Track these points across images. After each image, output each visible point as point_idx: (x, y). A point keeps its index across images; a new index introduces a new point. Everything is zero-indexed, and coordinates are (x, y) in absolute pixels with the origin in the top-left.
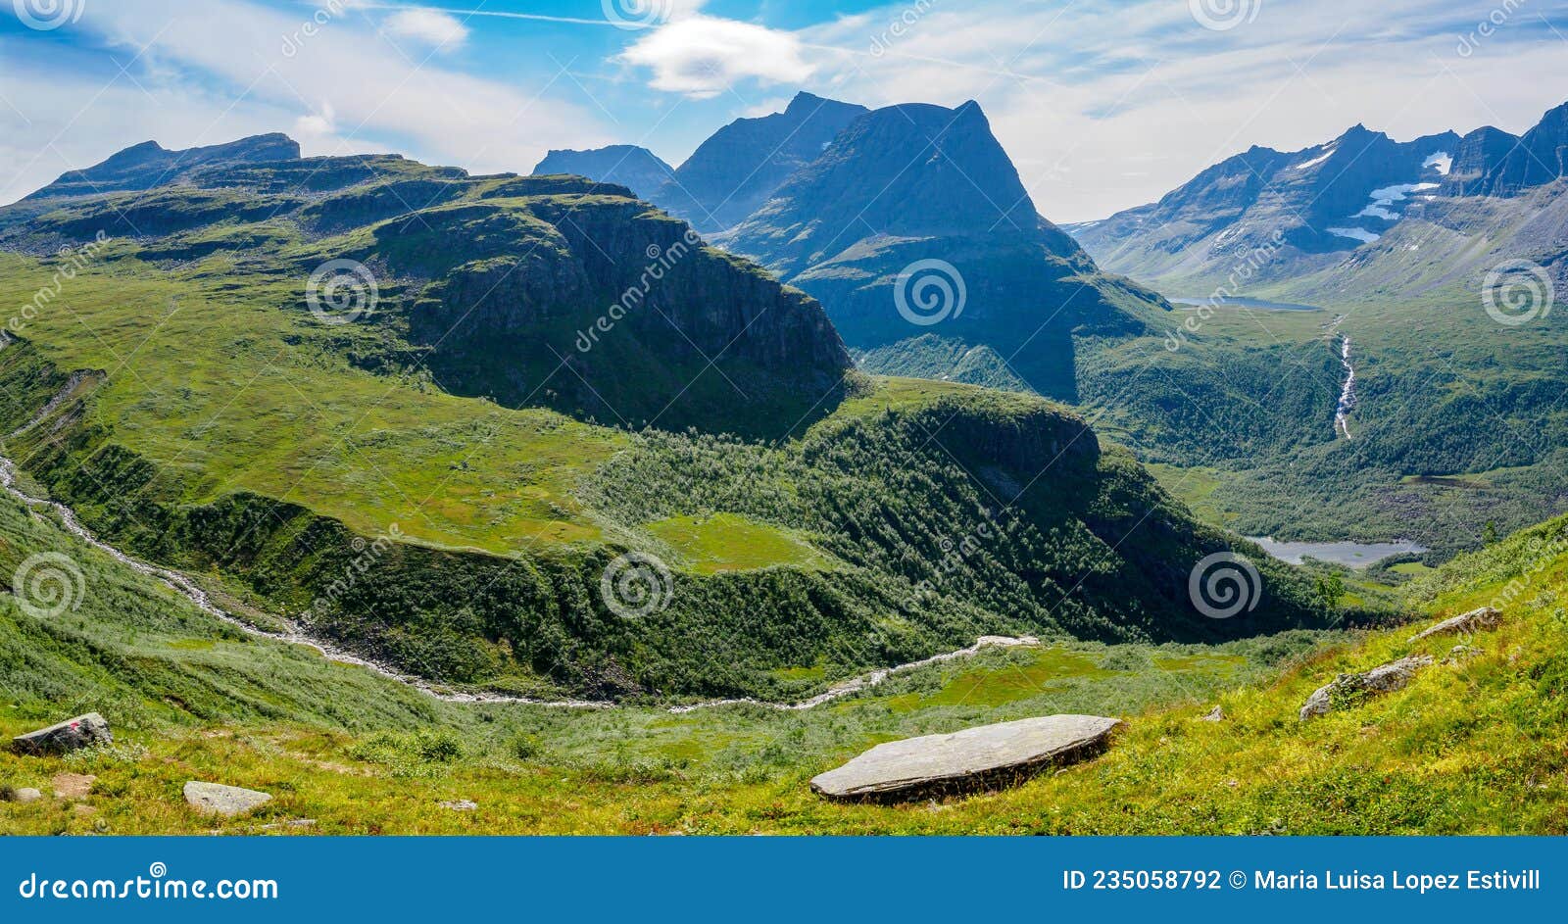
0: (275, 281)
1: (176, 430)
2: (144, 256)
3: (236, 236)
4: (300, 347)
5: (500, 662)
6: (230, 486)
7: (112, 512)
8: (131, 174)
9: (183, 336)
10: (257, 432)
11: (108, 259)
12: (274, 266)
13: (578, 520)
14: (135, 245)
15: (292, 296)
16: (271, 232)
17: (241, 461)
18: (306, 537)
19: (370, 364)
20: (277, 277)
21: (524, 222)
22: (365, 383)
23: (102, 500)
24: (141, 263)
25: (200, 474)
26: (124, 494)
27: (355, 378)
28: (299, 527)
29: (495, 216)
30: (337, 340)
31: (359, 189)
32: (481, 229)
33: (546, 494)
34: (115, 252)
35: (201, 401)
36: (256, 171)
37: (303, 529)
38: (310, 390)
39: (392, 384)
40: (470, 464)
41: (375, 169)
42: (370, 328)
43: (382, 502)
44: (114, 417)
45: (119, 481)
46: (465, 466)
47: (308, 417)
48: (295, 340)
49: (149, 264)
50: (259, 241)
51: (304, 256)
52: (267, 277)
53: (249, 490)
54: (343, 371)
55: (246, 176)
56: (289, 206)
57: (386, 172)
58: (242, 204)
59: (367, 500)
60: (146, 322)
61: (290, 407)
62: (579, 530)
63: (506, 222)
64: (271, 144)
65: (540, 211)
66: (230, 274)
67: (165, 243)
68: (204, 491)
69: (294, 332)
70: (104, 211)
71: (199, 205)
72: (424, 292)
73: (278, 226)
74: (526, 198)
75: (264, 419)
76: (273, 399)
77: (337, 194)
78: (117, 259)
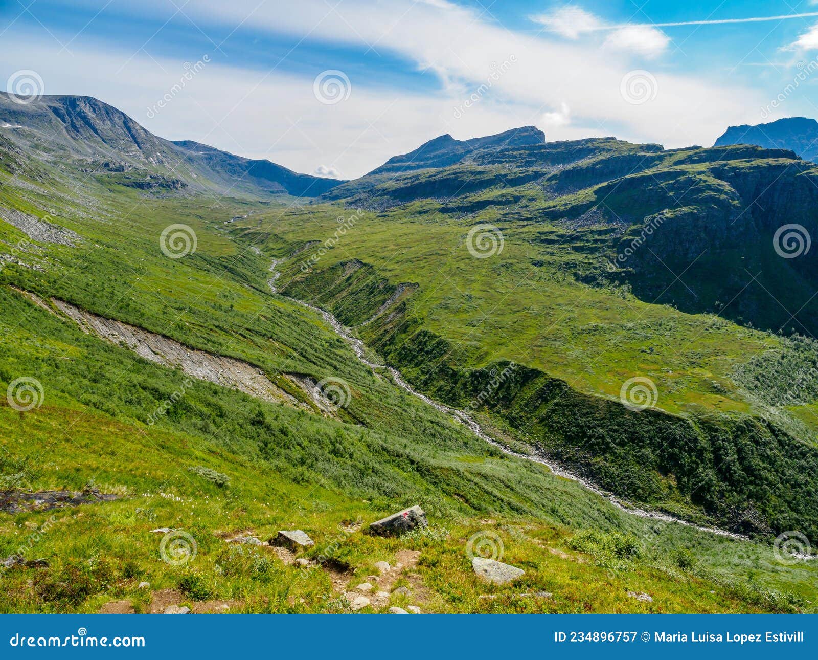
0: (527, 225)
1: (462, 321)
2: (444, 210)
3: (502, 196)
4: (543, 268)
5: (668, 491)
6: (496, 356)
7: (423, 372)
8: (435, 157)
9: (467, 261)
10: (514, 323)
11: (420, 213)
12: (527, 215)
13: (733, 396)
14: (437, 203)
15: (538, 235)
16: (524, 193)
17: (503, 341)
18: (543, 391)
19: (589, 280)
20: (529, 222)
21: (705, 181)
22: (585, 292)
23: (417, 365)
24: (441, 215)
25: (478, 348)
26: (430, 361)
27: (578, 289)
28: (540, 383)
29: (683, 178)
30: (567, 264)
31: (585, 162)
32: (671, 188)
33: (710, 375)
34: (424, 208)
35: (479, 302)
36: (515, 153)
37: (542, 386)
38: (549, 296)
39: (603, 294)
40: (656, 349)
41: (596, 148)
42: (590, 256)
43: (594, 371)
44: (425, 313)
45: (428, 353)
46: (652, 350)
47: (547, 313)
48: (539, 264)
49: (446, 215)
50: (517, 199)
51: (546, 209)
52: (522, 223)
53: (507, 359)
54: (570, 284)
55: (509, 156)
56: (537, 176)
57: (604, 150)
58: (506, 175)
59: (582, 369)
60: (444, 252)
61: (535, 307)
62: (734, 404)
63: (690, 182)
64: (525, 134)
65: (718, 173)
66: (498, 221)
67: (455, 202)
68: (480, 359)
69: (539, 258)
70: (417, 182)
71: (478, 177)
72: (628, 232)
73: (530, 189)
74: (707, 164)
75: (517, 314)
76: (524, 301)
77: (570, 167)
78: (425, 212)
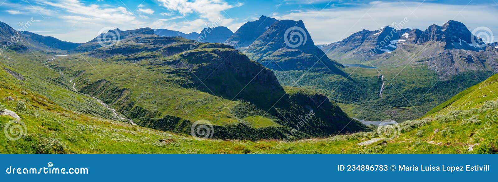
0: (160, 67)
2: (127, 60)
3: (148, 55)
4: (169, 82)
6: (164, 114)
9: (144, 80)
10: (166, 102)
11: (119, 60)
12: (159, 63)
13: (232, 118)
14: (124, 57)
15: (165, 70)
16: (155, 55)
17: (164, 108)
18: (183, 124)
19: (185, 86)
20: (160, 65)
21: (213, 55)
22: (184, 90)
24: (126, 61)
27: (182, 89)
28: (181, 122)
29: (207, 53)
30: (176, 81)
31: (174, 45)
32: (204, 56)
33: (225, 113)
34: (120, 58)
35: (152, 95)
36: (149, 39)
37: (182, 122)
38: (174, 92)
39: (190, 90)
41: (176, 40)
42: (183, 78)
43: (195, 116)
47: (175, 98)
48: (168, 81)
49: (129, 61)
50: (154, 57)
51: (164, 61)
52: (158, 66)
53: (168, 115)
54: (179, 88)
55: (147, 40)
56: (158, 48)
57: (179, 41)
58: (147, 47)
59: (192, 116)
60: (134, 77)
61: (171, 96)
63: (209, 55)
64: (147, 30)
65: (215, 52)
66: (149, 65)
67: (131, 56)
68: (159, 115)
69: (167, 79)
70: (114, 48)
71: (138, 47)
72: (193, 70)
73: (156, 53)
74: (212, 49)
75: (166, 99)
76: (167, 94)
78: (121, 60)
